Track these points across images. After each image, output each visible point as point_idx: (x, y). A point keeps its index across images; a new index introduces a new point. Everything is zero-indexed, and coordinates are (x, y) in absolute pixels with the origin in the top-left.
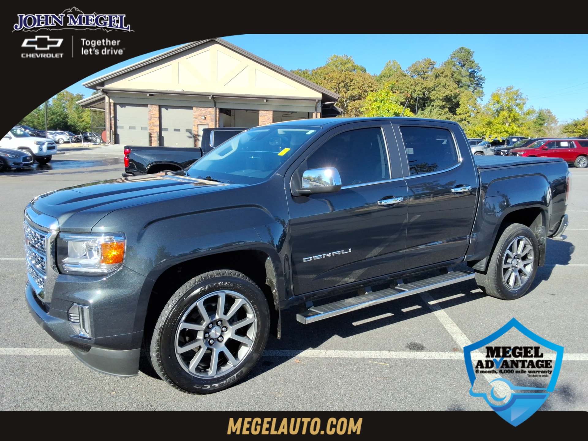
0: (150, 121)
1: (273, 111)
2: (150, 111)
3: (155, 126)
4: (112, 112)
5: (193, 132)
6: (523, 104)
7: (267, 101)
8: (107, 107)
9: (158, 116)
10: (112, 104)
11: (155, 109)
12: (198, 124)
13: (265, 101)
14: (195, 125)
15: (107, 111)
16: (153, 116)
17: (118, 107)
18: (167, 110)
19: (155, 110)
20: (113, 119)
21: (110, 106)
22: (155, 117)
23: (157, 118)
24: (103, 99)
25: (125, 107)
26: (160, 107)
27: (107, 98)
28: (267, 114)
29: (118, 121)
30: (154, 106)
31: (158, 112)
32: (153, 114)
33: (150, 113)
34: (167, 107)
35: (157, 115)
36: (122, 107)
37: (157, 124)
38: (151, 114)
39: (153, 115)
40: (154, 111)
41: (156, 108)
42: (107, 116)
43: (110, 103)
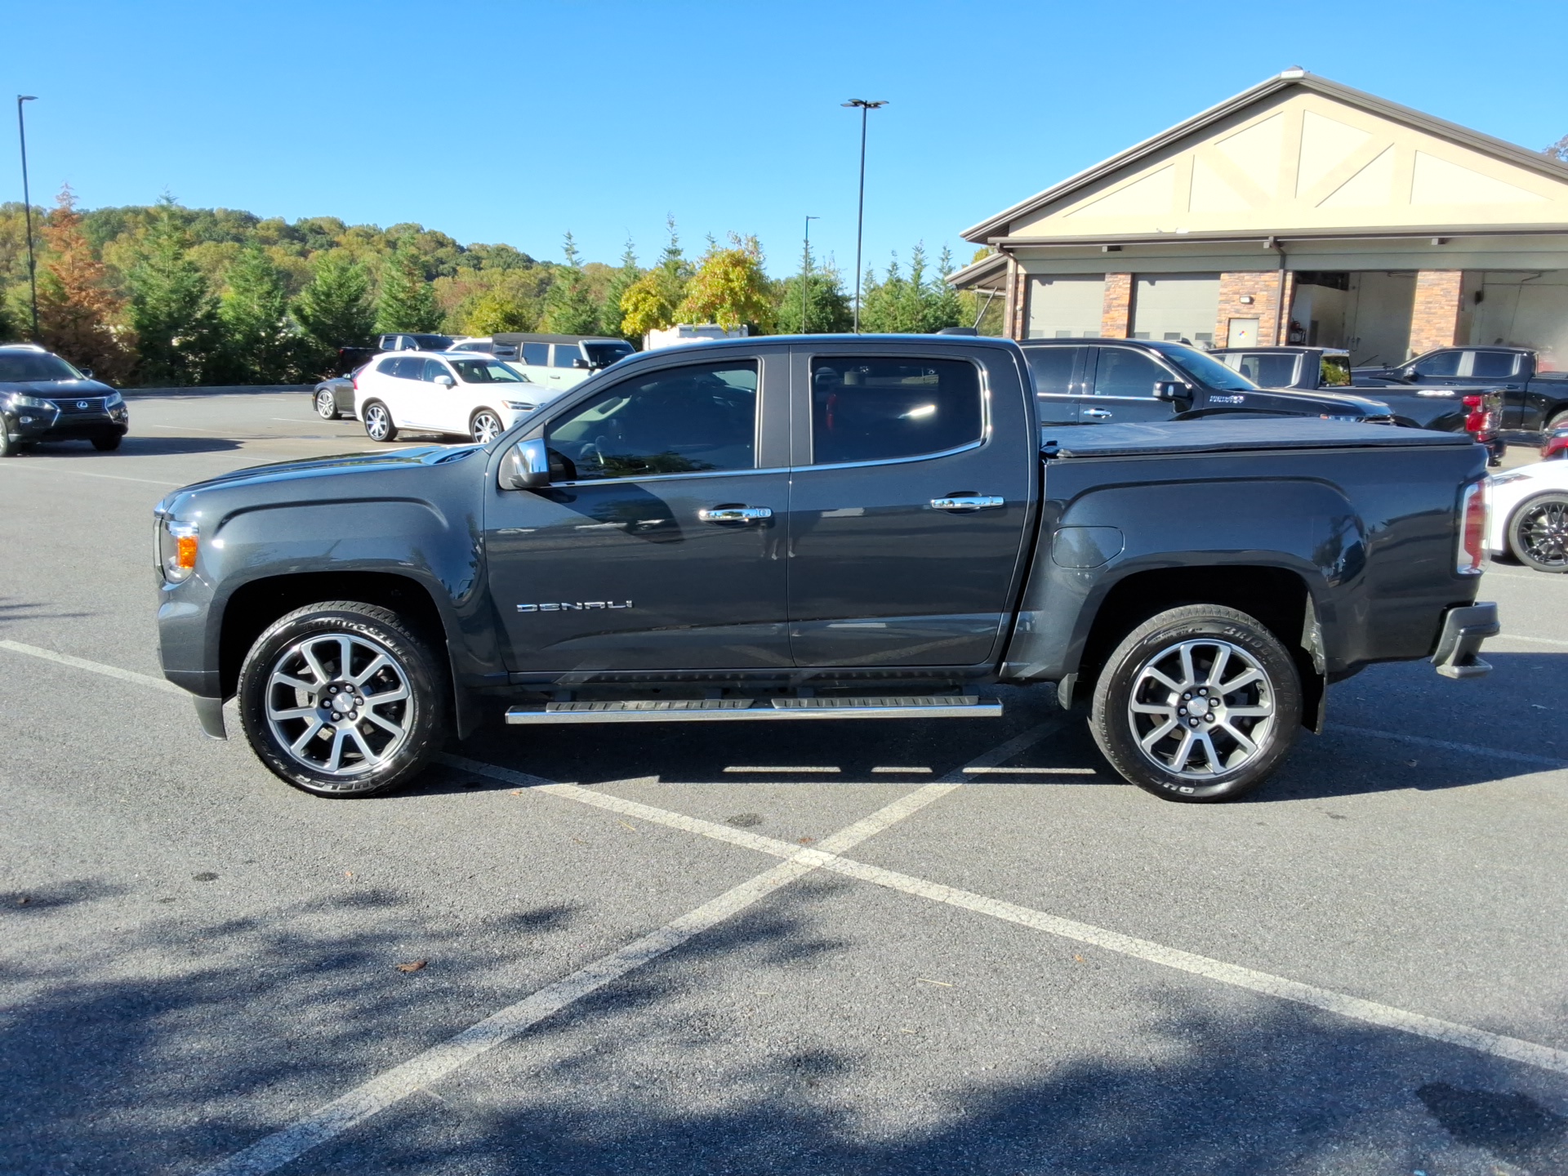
0: (1107, 315)
1: (1463, 271)
2: (1108, 290)
3: (1118, 327)
4: (1021, 297)
5: (1214, 340)
7: (1442, 242)
8: (1010, 286)
9: (1127, 302)
10: (1022, 278)
11: (1121, 284)
12: (1230, 319)
13: (1435, 241)
14: (1220, 322)
15: (1009, 295)
16: (1115, 303)
17: (1035, 283)
18: (1153, 283)
19: (1120, 287)
20: (1020, 314)
21: (1017, 281)
22: (1119, 306)
23: (1123, 306)
24: (1004, 266)
25: (1051, 283)
26: (1135, 278)
27: (1011, 263)
28: (1442, 279)
29: (1031, 319)
30: (1120, 276)
31: (1128, 292)
32: (1115, 296)
33: (1108, 295)
34: (1152, 277)
35: (1126, 300)
36: (1043, 284)
37: (1121, 323)
38: (1111, 297)
39: (1115, 299)
40: (1118, 289)
41: (1125, 281)
42: (1009, 308)
43: (1017, 276)
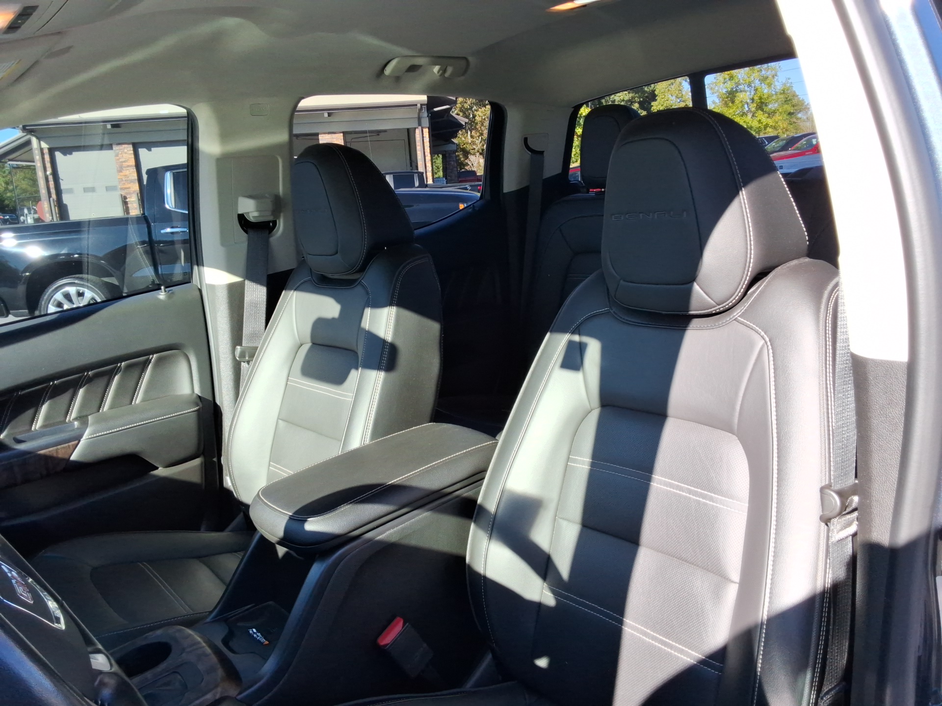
0: (121, 174)
1: (343, 133)
2: (117, 155)
3: (132, 181)
4: (48, 165)
6: (773, 77)
7: (329, 115)
8: (37, 157)
9: (134, 164)
10: (46, 151)
11: (126, 151)
13: (326, 115)
15: (38, 164)
16: (125, 164)
17: (58, 155)
18: (150, 150)
19: (126, 153)
20: (51, 178)
21: (42, 154)
22: (128, 166)
23: (131, 166)
24: (28, 143)
25: (71, 154)
26: (136, 147)
27: (34, 141)
28: (333, 138)
29: (61, 181)
30: (124, 146)
31: (133, 156)
32: (123, 160)
33: (118, 159)
34: (149, 145)
35: (132, 162)
36: (65, 154)
37: (133, 178)
38: (121, 160)
39: (124, 162)
40: (124, 155)
41: (129, 149)
42: (40, 174)
43: (42, 150)
